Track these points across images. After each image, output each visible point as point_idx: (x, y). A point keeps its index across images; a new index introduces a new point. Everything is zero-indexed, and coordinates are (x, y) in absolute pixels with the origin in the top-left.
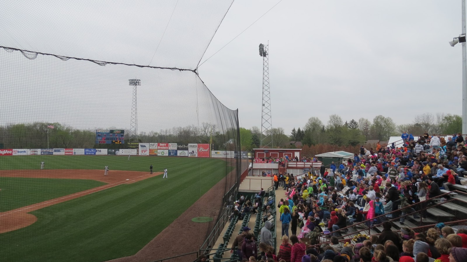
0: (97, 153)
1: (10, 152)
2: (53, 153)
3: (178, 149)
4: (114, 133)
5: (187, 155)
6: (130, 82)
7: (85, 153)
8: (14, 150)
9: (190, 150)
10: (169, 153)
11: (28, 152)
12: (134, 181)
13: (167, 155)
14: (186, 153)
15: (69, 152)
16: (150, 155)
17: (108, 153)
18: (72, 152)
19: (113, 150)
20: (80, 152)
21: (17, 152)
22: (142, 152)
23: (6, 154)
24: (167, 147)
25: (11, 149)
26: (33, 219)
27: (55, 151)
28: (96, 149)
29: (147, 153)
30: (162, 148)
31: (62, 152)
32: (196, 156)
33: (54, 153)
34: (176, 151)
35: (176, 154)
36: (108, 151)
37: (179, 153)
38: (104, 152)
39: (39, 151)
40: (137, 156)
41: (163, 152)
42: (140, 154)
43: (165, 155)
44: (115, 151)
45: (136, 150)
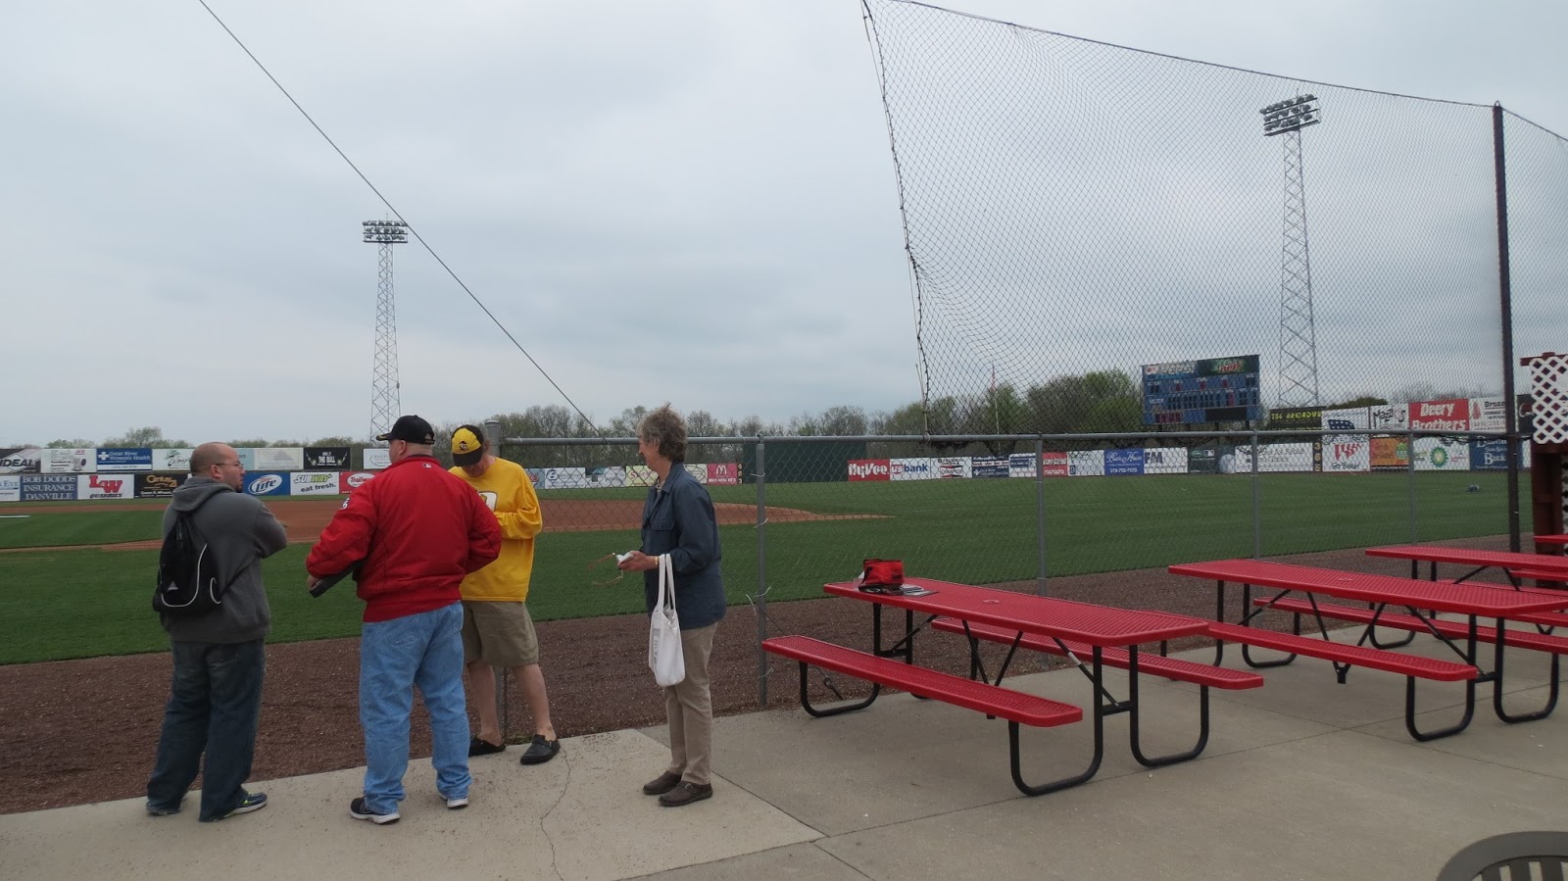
0: (1150, 468)
1: (883, 470)
2: (1007, 470)
4: (1216, 373)
6: (1268, 119)
7: (1107, 467)
8: (893, 461)
10: (1475, 456)
11: (934, 469)
13: (1464, 464)
15: (1056, 467)
16: (1377, 470)
17: (1192, 464)
18: (1064, 467)
19: (1210, 454)
20: (1091, 462)
21: (903, 470)
22: (1338, 456)
23: (871, 477)
24: (1462, 423)
27: (1016, 464)
28: (1148, 450)
29: (1357, 463)
30: (1431, 426)
31: (1032, 467)
33: (1014, 473)
36: (1190, 457)
38: (1175, 460)
42: (1327, 468)
43: (1449, 466)
44: (1218, 457)
45: (1308, 447)
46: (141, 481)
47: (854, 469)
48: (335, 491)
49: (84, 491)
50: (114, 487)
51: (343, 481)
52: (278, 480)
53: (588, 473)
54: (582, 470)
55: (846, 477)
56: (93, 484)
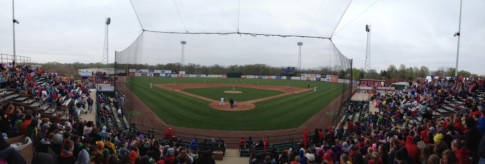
0: (282, 78)
1: (246, 77)
3: (321, 77)
4: (290, 69)
5: (325, 81)
6: (298, 44)
7: (276, 78)
9: (327, 78)
10: (317, 79)
11: (252, 77)
12: (299, 92)
13: (315, 80)
14: (325, 80)
17: (287, 78)
18: (270, 78)
20: (274, 77)
21: (248, 77)
23: (244, 78)
24: (316, 76)
25: (246, 75)
26: (253, 107)
27: (263, 77)
28: (281, 76)
29: (306, 79)
30: (313, 76)
31: (266, 77)
32: (330, 81)
33: (263, 78)
34: (320, 78)
35: (320, 80)
37: (322, 79)
38: (285, 78)
39: (257, 77)
40: (300, 80)
41: (313, 78)
42: (302, 79)
43: (314, 80)
44: (290, 78)
45: (300, 77)
46: (155, 74)
47: (242, 76)
48: (176, 77)
49: (148, 75)
50: (151, 75)
51: (177, 75)
52: (170, 75)
53: (206, 75)
54: (205, 75)
55: (241, 77)
56: (149, 74)
